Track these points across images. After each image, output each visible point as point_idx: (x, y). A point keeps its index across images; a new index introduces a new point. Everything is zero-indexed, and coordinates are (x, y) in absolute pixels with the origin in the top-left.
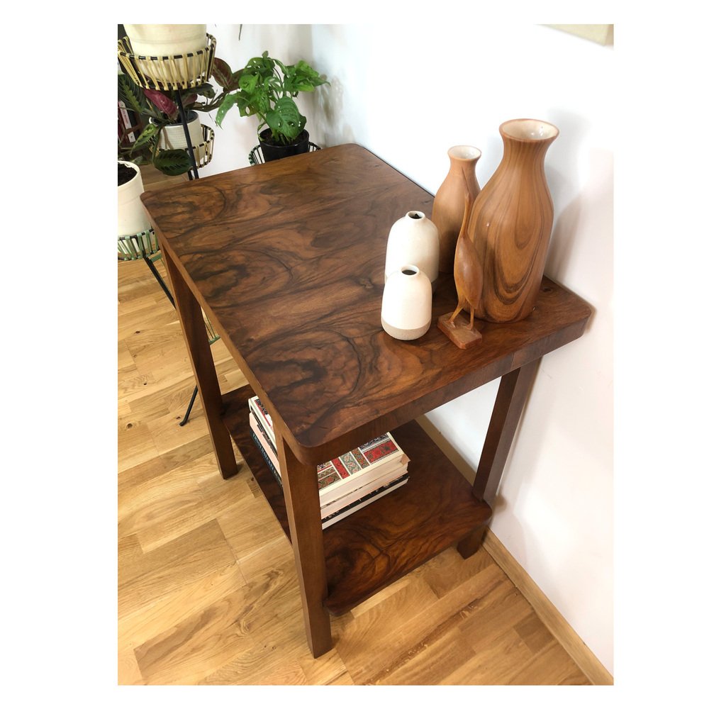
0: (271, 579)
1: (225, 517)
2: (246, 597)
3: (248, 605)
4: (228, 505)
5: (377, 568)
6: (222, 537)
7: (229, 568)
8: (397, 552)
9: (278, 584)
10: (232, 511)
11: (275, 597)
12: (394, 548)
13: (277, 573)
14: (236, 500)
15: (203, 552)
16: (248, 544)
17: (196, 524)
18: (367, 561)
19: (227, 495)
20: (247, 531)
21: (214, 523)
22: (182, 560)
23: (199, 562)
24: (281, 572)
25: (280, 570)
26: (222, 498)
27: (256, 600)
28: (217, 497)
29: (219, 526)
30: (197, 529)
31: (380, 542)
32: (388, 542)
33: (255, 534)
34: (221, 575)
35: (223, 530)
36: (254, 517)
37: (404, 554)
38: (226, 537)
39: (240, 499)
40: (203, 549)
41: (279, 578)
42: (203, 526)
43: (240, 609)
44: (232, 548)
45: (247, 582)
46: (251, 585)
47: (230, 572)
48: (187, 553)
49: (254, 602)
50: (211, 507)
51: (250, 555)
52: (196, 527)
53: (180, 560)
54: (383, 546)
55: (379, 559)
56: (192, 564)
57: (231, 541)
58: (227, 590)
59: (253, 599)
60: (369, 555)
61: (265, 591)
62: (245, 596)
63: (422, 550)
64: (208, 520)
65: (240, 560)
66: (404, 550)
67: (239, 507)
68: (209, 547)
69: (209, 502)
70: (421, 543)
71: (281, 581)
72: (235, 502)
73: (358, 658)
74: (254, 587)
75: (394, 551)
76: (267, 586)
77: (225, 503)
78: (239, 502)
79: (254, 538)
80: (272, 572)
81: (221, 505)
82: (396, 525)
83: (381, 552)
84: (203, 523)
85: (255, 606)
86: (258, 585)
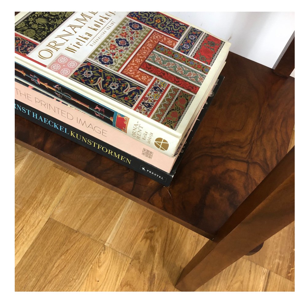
0: (151, 241)
1: (59, 211)
2: (141, 270)
3: (148, 276)
4: (52, 198)
5: (257, 180)
6: (71, 231)
7: (102, 256)
8: (261, 154)
9: (160, 240)
10: (62, 201)
11: (166, 252)
12: (255, 153)
13: (151, 232)
14: (57, 190)
15: (63, 257)
16: (103, 222)
17: (31, 235)
18: (243, 179)
19: (43, 189)
20: (92, 212)
21: (51, 224)
22: (46, 278)
23: (67, 269)
24: (154, 229)
25: (152, 227)
26: (40, 196)
27: (153, 267)
28: (34, 197)
29: (59, 224)
30: (37, 238)
31: (238, 154)
32: (245, 150)
33: (103, 210)
34: (99, 267)
35: (66, 224)
36: (89, 195)
37: (268, 154)
38: (76, 229)
39: (61, 187)
40: (59, 255)
41: (157, 235)
42: (41, 233)
43: (145, 284)
44: (89, 236)
45: (131, 256)
46: (137, 257)
47: (106, 258)
48: (45, 268)
49: (152, 270)
50: (36, 209)
51: (114, 231)
52: (34, 238)
53: (42, 280)
54: (244, 156)
55: (252, 170)
56: (60, 276)
57: (84, 230)
58: (118, 276)
59: (149, 267)
60: (239, 172)
61: (154, 254)
62: (139, 270)
63: (280, 142)
64: (42, 225)
65: (107, 241)
66: (265, 151)
67: (66, 194)
68: (64, 248)
69: (29, 207)
70: (273, 136)
71: (160, 236)
72: (58, 192)
73: (269, 256)
74: (142, 257)
75: (257, 155)
76: (152, 249)
77: (47, 198)
78: (63, 190)
79: (105, 214)
80: (146, 233)
81: (45, 202)
82: (238, 131)
83: (247, 162)
84: (38, 230)
85: (156, 272)
86: (144, 253)
